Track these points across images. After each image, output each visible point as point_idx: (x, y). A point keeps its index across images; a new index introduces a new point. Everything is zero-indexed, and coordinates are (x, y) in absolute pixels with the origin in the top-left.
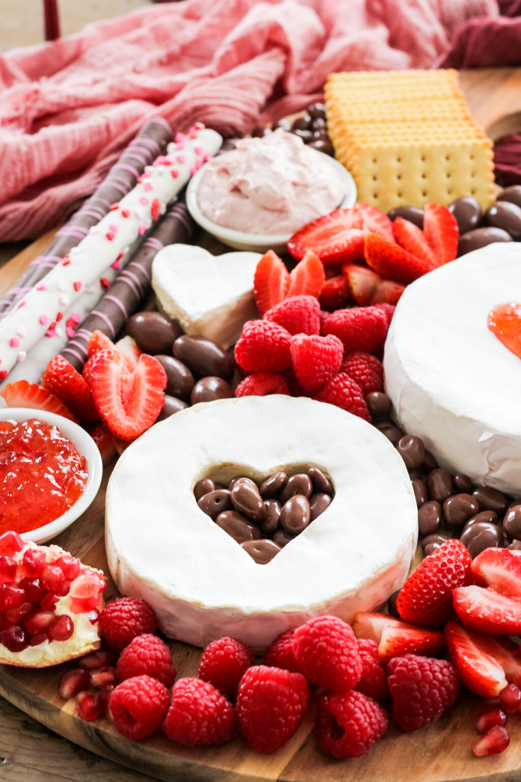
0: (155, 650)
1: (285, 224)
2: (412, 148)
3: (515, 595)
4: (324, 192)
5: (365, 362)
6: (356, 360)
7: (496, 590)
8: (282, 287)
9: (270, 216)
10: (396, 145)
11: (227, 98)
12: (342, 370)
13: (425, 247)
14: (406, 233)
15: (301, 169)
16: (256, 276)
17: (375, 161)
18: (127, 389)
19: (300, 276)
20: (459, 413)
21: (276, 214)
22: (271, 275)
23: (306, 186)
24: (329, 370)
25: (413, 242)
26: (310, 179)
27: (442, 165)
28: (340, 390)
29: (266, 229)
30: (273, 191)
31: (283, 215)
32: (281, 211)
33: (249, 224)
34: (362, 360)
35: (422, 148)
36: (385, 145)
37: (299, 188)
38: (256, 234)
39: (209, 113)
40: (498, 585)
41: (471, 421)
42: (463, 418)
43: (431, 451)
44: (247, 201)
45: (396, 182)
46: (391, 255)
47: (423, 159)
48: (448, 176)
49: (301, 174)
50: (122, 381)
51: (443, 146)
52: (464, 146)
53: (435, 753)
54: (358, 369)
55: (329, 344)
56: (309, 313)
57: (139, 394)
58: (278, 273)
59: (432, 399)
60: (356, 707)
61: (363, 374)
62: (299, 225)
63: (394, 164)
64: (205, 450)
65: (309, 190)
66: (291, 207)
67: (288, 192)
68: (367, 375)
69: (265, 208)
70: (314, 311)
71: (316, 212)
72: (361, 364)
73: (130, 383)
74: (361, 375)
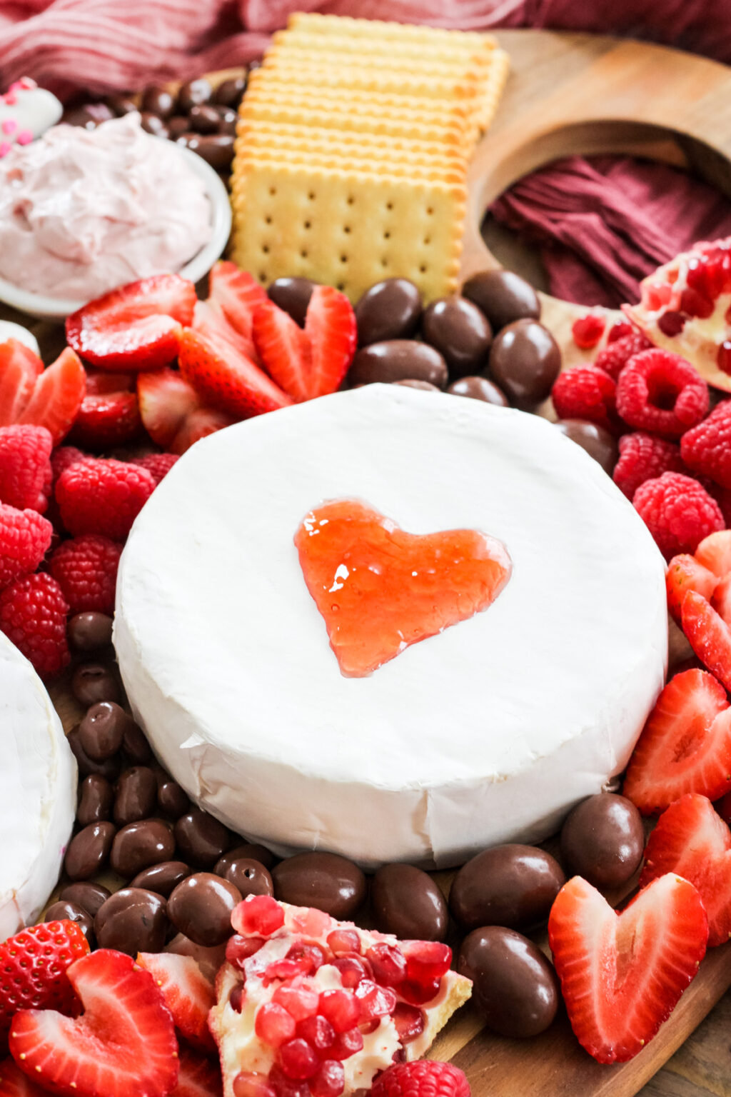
1: (77, 284)
2: (334, 179)
3: (115, 1041)
4: (155, 240)
5: (97, 557)
6: (83, 550)
7: (88, 1023)
8: (17, 400)
9: (59, 267)
10: (310, 170)
12: (44, 567)
13: (294, 360)
14: (271, 330)
15: (126, 196)
17: (273, 192)
19: (48, 386)
20: (169, 692)
21: (70, 265)
22: (5, 377)
23: (132, 225)
24: (14, 568)
25: (279, 346)
26: (138, 212)
27: (377, 216)
28: (22, 604)
29: (50, 286)
30: (64, 229)
31: (80, 269)
32: (78, 262)
33: (24, 274)
34: (91, 553)
35: (351, 182)
36: (293, 169)
37: (117, 227)
38: (34, 292)
39: (59, 61)
40: (96, 1016)
41: (180, 710)
42: (170, 700)
44: (27, 235)
45: (301, 231)
47: (351, 201)
48: (387, 235)
49: (122, 205)
51: (385, 185)
52: (419, 191)
54: (79, 568)
55: (19, 526)
56: (26, 460)
58: (17, 375)
61: (85, 578)
62: (100, 291)
63: (303, 201)
65: (134, 233)
66: (95, 258)
67: (91, 233)
68: (90, 580)
69: (52, 253)
70: (35, 457)
71: (134, 273)
72: (88, 559)
74: (79, 579)
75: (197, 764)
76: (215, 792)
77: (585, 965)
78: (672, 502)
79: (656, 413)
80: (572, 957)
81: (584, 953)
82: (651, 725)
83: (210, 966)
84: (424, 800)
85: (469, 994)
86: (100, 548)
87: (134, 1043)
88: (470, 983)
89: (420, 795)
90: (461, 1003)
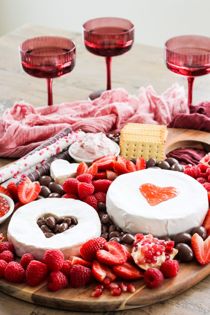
0: (9, 254)
1: (93, 157)
2: (140, 142)
3: (115, 254)
4: (108, 150)
7: (110, 252)
9: (90, 154)
10: (135, 141)
11: (92, 124)
12: (93, 195)
14: (130, 165)
15: (102, 142)
16: (78, 168)
17: (128, 145)
18: (28, 191)
19: (91, 169)
20: (119, 208)
21: (92, 154)
22: (82, 169)
23: (103, 148)
24: (88, 193)
26: (104, 146)
27: (148, 148)
28: (89, 199)
29: (88, 158)
30: (91, 147)
31: (94, 155)
32: (93, 153)
33: (83, 156)
35: (143, 142)
36: (132, 140)
37: (100, 148)
38: (85, 159)
39: (85, 128)
41: (122, 210)
42: (120, 209)
43: (113, 220)
44: (84, 149)
45: (133, 151)
46: (120, 168)
47: (143, 146)
48: (150, 152)
49: (101, 144)
50: (27, 188)
51: (149, 142)
52: (155, 143)
53: (80, 294)
55: (89, 186)
56: (88, 178)
57: (31, 193)
58: (84, 168)
59: (113, 203)
60: (58, 275)
61: (100, 197)
62: (98, 158)
63: (134, 146)
64: (44, 209)
65: (103, 149)
66: (96, 153)
67: (96, 148)
68: (101, 198)
69: (89, 152)
70: (90, 178)
71: (104, 155)
72: (100, 195)
73: (30, 190)
74: (99, 198)
75: (125, 220)
76: (128, 225)
77: (198, 248)
78: (207, 187)
79: (203, 174)
80: (196, 247)
81: (197, 246)
82: (205, 222)
83: (130, 249)
84: (167, 222)
85: (178, 252)
86: (102, 193)
87: (119, 255)
88: (178, 250)
89: (166, 221)
90: (176, 254)
